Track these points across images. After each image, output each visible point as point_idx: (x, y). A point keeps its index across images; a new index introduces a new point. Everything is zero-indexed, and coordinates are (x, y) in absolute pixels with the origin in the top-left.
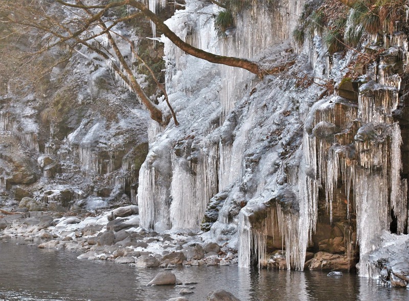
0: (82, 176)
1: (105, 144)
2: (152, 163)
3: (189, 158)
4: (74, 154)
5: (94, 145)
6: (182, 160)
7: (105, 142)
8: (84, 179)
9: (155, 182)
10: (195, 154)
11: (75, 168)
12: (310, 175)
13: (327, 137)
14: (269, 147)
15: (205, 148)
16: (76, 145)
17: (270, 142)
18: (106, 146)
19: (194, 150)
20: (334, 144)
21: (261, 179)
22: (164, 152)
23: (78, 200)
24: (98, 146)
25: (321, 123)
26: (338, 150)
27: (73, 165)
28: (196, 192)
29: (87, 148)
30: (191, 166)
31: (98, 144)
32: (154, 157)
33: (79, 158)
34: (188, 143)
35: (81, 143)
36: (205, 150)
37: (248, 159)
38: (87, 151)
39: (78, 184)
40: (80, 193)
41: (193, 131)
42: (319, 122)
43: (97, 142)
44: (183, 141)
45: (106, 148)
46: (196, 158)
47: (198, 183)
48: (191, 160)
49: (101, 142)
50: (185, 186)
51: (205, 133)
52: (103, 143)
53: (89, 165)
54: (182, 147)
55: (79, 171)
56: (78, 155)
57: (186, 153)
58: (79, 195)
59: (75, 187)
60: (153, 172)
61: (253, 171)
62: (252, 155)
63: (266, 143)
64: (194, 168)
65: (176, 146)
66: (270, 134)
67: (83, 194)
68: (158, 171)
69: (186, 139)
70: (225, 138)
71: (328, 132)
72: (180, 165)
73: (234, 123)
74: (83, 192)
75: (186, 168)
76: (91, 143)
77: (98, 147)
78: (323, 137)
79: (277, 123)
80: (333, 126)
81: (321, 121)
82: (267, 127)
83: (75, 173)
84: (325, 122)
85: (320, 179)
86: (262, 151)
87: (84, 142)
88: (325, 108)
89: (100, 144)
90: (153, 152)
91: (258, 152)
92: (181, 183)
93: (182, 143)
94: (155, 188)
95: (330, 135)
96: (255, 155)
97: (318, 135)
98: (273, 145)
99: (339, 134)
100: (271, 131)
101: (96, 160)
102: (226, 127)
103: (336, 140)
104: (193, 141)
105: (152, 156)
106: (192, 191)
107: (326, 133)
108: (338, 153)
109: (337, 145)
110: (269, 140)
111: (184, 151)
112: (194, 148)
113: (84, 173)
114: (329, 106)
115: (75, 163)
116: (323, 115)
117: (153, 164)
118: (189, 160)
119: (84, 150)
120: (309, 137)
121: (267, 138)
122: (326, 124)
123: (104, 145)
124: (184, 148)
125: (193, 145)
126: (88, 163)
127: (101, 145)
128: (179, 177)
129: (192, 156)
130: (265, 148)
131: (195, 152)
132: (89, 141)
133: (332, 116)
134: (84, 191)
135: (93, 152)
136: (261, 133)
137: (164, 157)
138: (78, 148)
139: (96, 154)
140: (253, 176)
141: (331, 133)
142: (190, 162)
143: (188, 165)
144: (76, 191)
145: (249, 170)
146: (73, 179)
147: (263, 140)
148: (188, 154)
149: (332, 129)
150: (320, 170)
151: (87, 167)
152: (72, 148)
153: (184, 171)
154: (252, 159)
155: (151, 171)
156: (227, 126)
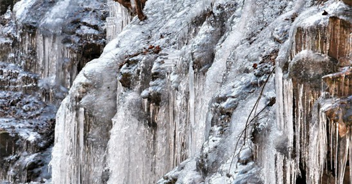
0: (41, 100)
1: (96, 27)
2: (80, 99)
3: (145, 93)
4: (26, 49)
5: (71, 28)
6: (131, 96)
7: (94, 23)
8: (45, 106)
9: (85, 138)
10: (157, 85)
11: (26, 80)
12: (282, 149)
13: (311, 80)
14: (255, 85)
15: (175, 74)
16: (30, 27)
17: (258, 76)
18: (97, 33)
19: (156, 76)
20: (323, 94)
21: (229, 149)
22: (107, 77)
23: (25, 153)
24: (78, 31)
25: (304, 53)
26: (326, 106)
27: (23, 74)
28: (155, 163)
29: (55, 35)
30: (149, 109)
31: (79, 27)
32: (86, 86)
33: (36, 58)
34: (146, 63)
35: (42, 23)
36: (173, 78)
37: (217, 107)
38: (54, 42)
39: (31, 118)
40: (32, 137)
41: (162, 37)
42: (301, 50)
43: (77, 23)
44: (138, 57)
45: (96, 38)
46: (159, 94)
47: (159, 145)
48: (149, 98)
49: (85, 24)
50: (135, 150)
51: (180, 44)
52: (89, 26)
53: (57, 74)
54: (133, 70)
55: (36, 89)
56: (33, 53)
57: (142, 83)
58: (28, 142)
59: (21, 125)
60: (82, 118)
61: (222, 132)
62: (224, 99)
63: (251, 77)
64: (154, 113)
65: (125, 66)
66: (261, 59)
67: (38, 141)
68: (91, 116)
69: (144, 54)
70: (200, 58)
71: (315, 70)
72: (126, 108)
73: (218, 29)
74: (39, 136)
75: (139, 114)
76: (63, 25)
77: (78, 35)
78: (304, 79)
79: (277, 37)
80: (324, 60)
81: (305, 48)
82: (259, 45)
83: (27, 91)
84: (311, 52)
85: (298, 158)
86: (242, 93)
87: (49, 20)
88: (312, 24)
89: (83, 27)
90: (85, 75)
91: (233, 94)
92: (128, 144)
93: (136, 62)
94: (84, 150)
95: (319, 77)
96: (228, 100)
97: (296, 75)
98: (262, 83)
99: (330, 76)
100: (264, 54)
101: (72, 65)
102: (203, 36)
103: (325, 86)
104: (156, 58)
105: (81, 83)
106: (147, 161)
107: (312, 72)
108: (326, 112)
109: (327, 97)
110: (257, 71)
111: (137, 78)
112: (156, 74)
113: (46, 94)
114: (320, 21)
115: (26, 69)
116: (308, 38)
117: (83, 101)
118: (144, 98)
119: (47, 40)
120: (283, 79)
121: (255, 66)
122: (312, 56)
123: (92, 31)
124: (139, 71)
125: (155, 65)
126: (55, 69)
127: (86, 30)
128: (123, 130)
129: (151, 89)
130: (248, 87)
131: (158, 81)
132: (58, 20)
133: (324, 40)
134: (41, 134)
135: (68, 45)
136: (246, 57)
137: (104, 88)
138: (34, 35)
139: (73, 52)
140: (221, 142)
141: (320, 71)
142: (146, 101)
143: (142, 107)
144: (22, 134)
145: (216, 129)
146: (21, 106)
147: (247, 71)
148: (145, 85)
149: (323, 64)
150: (298, 142)
151: (52, 80)
152: (22, 35)
153: (134, 120)
154: (222, 108)
155: (77, 116)
156: (206, 33)
